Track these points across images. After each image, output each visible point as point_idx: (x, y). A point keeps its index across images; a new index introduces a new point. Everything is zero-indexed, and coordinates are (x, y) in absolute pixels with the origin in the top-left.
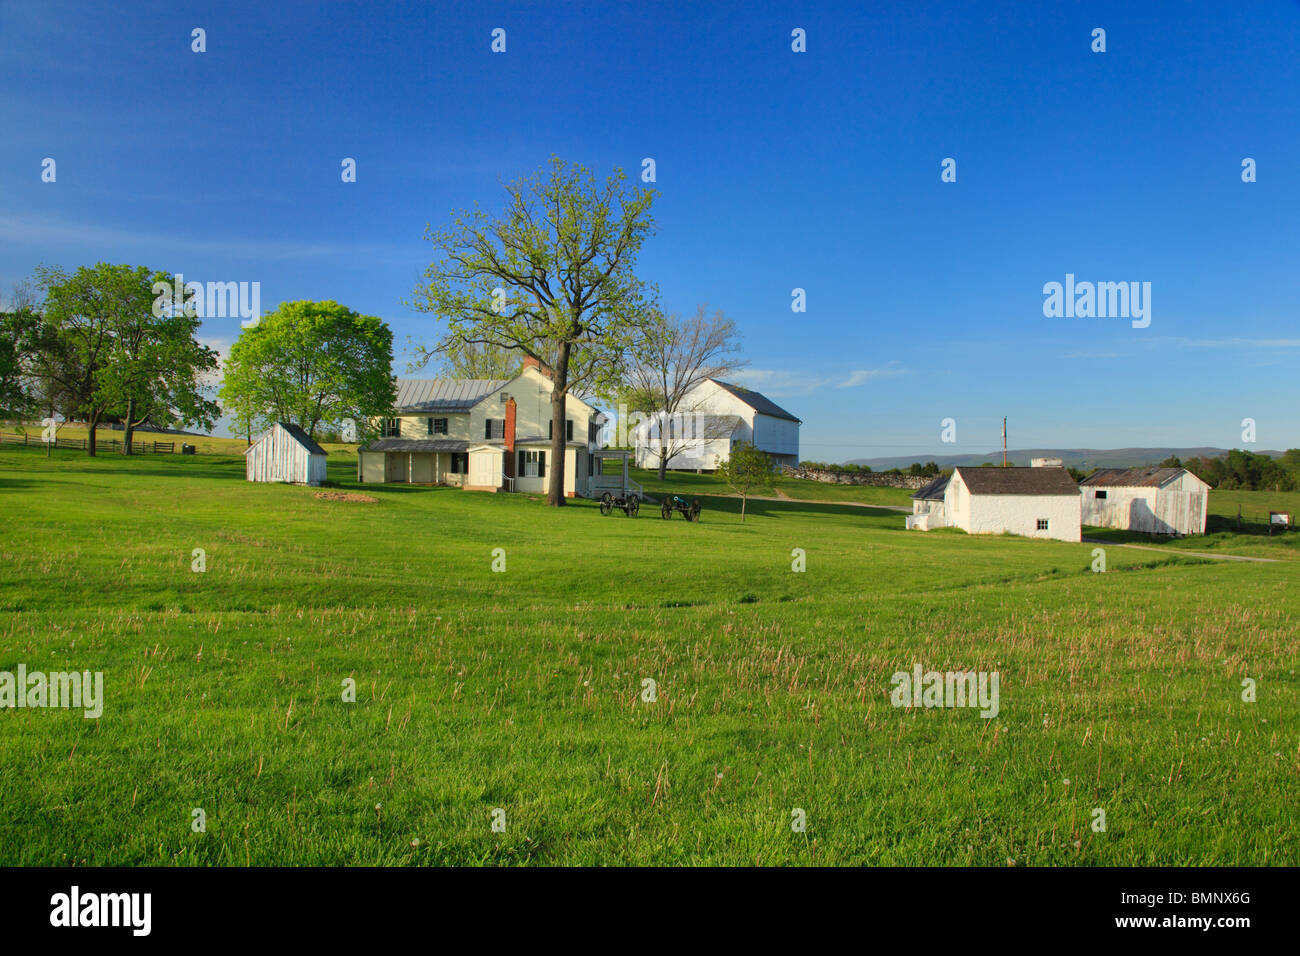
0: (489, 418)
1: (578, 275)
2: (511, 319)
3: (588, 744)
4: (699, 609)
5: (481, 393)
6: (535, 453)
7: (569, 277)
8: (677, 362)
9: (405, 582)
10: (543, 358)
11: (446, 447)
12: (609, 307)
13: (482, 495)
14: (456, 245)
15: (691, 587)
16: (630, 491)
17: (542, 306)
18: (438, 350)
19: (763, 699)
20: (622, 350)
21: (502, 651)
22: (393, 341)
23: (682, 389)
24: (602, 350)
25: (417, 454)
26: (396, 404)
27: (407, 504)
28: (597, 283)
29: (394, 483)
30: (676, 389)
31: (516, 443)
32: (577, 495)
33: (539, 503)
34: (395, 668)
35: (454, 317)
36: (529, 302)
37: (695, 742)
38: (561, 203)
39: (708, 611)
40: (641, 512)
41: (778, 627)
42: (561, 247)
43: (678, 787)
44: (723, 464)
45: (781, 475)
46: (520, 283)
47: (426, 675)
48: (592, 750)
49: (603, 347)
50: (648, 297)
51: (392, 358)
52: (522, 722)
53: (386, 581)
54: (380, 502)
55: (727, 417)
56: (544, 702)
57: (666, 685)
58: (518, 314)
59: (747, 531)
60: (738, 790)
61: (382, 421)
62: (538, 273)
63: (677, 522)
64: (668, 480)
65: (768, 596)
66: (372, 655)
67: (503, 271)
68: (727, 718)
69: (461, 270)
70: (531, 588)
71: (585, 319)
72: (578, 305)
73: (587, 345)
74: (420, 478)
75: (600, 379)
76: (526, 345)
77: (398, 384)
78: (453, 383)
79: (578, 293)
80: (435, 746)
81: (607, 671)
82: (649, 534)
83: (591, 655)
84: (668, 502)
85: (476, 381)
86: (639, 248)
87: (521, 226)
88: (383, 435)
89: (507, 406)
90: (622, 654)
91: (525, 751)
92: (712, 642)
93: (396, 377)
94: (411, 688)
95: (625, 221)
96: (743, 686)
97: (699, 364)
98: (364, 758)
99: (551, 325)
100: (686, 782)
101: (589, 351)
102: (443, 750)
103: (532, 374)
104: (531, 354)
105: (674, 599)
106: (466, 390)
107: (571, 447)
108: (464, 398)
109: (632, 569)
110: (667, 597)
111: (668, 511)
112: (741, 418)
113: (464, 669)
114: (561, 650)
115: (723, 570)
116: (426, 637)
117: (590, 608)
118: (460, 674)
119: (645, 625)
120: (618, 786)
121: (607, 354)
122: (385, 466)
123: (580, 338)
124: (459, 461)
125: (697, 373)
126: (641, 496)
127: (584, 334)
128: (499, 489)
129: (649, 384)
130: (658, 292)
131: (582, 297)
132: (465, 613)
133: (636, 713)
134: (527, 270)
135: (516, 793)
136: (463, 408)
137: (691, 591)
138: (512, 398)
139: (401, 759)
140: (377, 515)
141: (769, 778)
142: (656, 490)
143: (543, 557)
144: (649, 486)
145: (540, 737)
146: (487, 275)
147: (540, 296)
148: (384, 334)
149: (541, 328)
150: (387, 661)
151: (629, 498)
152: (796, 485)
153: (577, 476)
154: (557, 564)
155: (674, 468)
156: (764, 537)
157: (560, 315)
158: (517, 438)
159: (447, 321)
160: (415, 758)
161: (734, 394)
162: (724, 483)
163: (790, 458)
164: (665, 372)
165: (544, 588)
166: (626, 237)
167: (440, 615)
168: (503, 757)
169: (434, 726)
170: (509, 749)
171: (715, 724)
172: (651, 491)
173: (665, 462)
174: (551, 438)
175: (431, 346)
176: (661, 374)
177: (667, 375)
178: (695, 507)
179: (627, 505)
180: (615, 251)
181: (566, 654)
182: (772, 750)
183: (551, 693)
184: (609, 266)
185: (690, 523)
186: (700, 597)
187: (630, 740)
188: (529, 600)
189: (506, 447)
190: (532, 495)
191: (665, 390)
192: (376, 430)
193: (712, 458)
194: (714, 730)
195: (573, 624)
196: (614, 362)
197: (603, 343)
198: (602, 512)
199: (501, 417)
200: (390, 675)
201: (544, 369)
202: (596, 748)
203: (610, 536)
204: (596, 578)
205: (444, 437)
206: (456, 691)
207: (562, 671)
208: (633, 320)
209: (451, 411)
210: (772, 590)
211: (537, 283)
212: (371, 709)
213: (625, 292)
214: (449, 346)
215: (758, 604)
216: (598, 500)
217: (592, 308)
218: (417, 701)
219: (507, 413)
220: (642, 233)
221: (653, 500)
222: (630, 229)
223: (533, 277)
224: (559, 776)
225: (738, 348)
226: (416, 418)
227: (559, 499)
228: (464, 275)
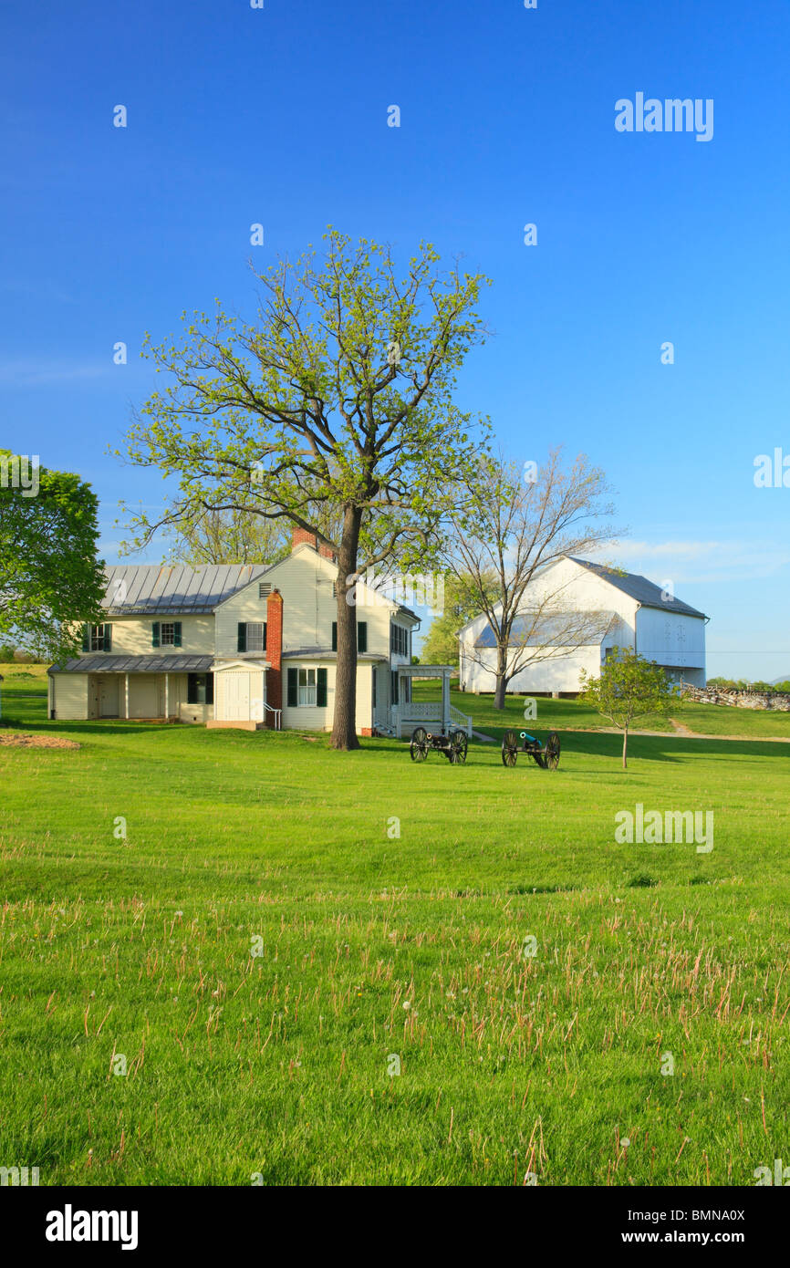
0: (244, 621)
1: (371, 406)
2: (273, 474)
3: (417, 1094)
4: (568, 896)
5: (230, 585)
6: (311, 672)
7: (358, 410)
8: (519, 533)
9: (124, 863)
10: (321, 530)
11: (181, 665)
12: (418, 454)
13: (234, 735)
14: (190, 365)
15: (553, 865)
16: (453, 726)
17: (318, 453)
18: (165, 522)
19: (679, 1027)
20: (437, 516)
21: (276, 959)
22: (99, 509)
23: (526, 574)
24: (409, 518)
25: (136, 676)
26: (105, 603)
27: (122, 750)
28: (401, 417)
29: (103, 720)
30: (519, 572)
31: (284, 657)
32: (375, 733)
33: (319, 746)
34: (116, 988)
35: (189, 472)
36: (299, 448)
37: (580, 1091)
38: (343, 301)
39: (584, 898)
40: (470, 757)
41: (691, 922)
42: (344, 365)
43: (560, 1160)
44: (593, 684)
45: (678, 699)
46: (285, 420)
47: (165, 997)
48: (423, 1103)
49: (410, 512)
50: (475, 436)
51: (97, 535)
52: (313, 1063)
53: (95, 861)
54: (83, 747)
55: (596, 613)
56: (344, 1033)
57: (528, 1007)
58: (284, 466)
59: (631, 782)
60: (655, 1164)
61: (84, 627)
62: (311, 405)
63: (526, 770)
64: (509, 709)
65: (671, 876)
66: (80, 969)
67: (260, 403)
68: (626, 1056)
69: (198, 403)
70: (313, 868)
71: (383, 473)
72: (371, 451)
73: (386, 510)
74: (139, 712)
75: (407, 560)
76: (296, 511)
77: (107, 572)
78: (189, 571)
79: (370, 434)
80: (183, 1102)
81: (435, 988)
82: (484, 788)
83: (411, 963)
84: (511, 739)
85: (223, 567)
86: (460, 364)
87: (285, 335)
88: (86, 648)
89: (269, 601)
90: (455, 962)
91: (322, 1107)
92: (592, 944)
93: (103, 562)
94: (143, 1015)
95: (439, 324)
96: (645, 1010)
97: (552, 534)
98: (76, 1121)
99: (333, 482)
100: (571, 1151)
101: (388, 519)
102: (196, 1107)
103: (305, 553)
104: (304, 526)
105: (527, 883)
106: (208, 581)
107: (366, 661)
108: (205, 591)
109: (462, 839)
110: (517, 880)
111: (512, 753)
112: (616, 614)
113: (221, 986)
114: (366, 955)
115: (600, 838)
116: (161, 942)
117: (403, 897)
118: (216, 992)
119: (488, 920)
120: (468, 1156)
121: (415, 523)
122: (89, 696)
123: (375, 500)
124: (199, 685)
125: (547, 551)
126: (470, 733)
127: (382, 495)
128: (259, 726)
129: (478, 566)
130: (490, 428)
131: (378, 438)
132: (217, 906)
133: (484, 1048)
134: (295, 400)
135: (311, 1171)
136: (204, 607)
137: (552, 871)
138: (277, 591)
139: (133, 1122)
140: (77, 767)
141: (700, 1147)
142: (491, 724)
143: (329, 824)
144: (481, 717)
145: (342, 1086)
146: (236, 410)
147: (315, 439)
148: (84, 499)
149: (318, 486)
150: (104, 978)
151: (453, 736)
152: (704, 713)
153: (374, 704)
154: (350, 834)
155: (517, 690)
156: (658, 790)
157: (346, 466)
158: (285, 650)
159: (178, 477)
160: (155, 1117)
161: (606, 579)
162: (595, 712)
163: (693, 672)
164: (501, 546)
165: (332, 869)
166: (441, 348)
167: (181, 909)
168: (289, 1115)
169: (182, 1071)
170: (296, 1104)
171: (608, 1064)
172: (484, 725)
173: (504, 682)
174: (335, 648)
175: (156, 514)
176: (496, 549)
177: (505, 553)
178: (551, 747)
179: (450, 747)
180: (425, 369)
181: (372, 961)
182: (700, 1105)
183: (354, 1020)
184: (416, 392)
185: (545, 772)
186: (567, 878)
187: (479, 1089)
188: (312, 886)
189: (268, 664)
190: (307, 734)
191: (503, 575)
192: (75, 642)
193: (577, 673)
194: (608, 1074)
195: (381, 918)
196: (427, 535)
197: (409, 507)
198: (413, 758)
199: (260, 619)
200: (110, 998)
201: (322, 547)
202: (429, 1101)
203: (427, 792)
204: (408, 853)
205: (180, 651)
206: (211, 1019)
207: (368, 987)
208: (453, 471)
209: (187, 611)
210: (676, 869)
211: (311, 420)
212: (83, 1050)
213: (440, 430)
214: (181, 516)
215: (657, 889)
216: (406, 739)
217: (392, 456)
218: (153, 1035)
219: (270, 613)
220: (464, 341)
221: (485, 738)
222: (446, 336)
223: (304, 411)
224: (376, 1143)
225: (610, 511)
226: (137, 623)
227: (349, 740)
228: (202, 410)
